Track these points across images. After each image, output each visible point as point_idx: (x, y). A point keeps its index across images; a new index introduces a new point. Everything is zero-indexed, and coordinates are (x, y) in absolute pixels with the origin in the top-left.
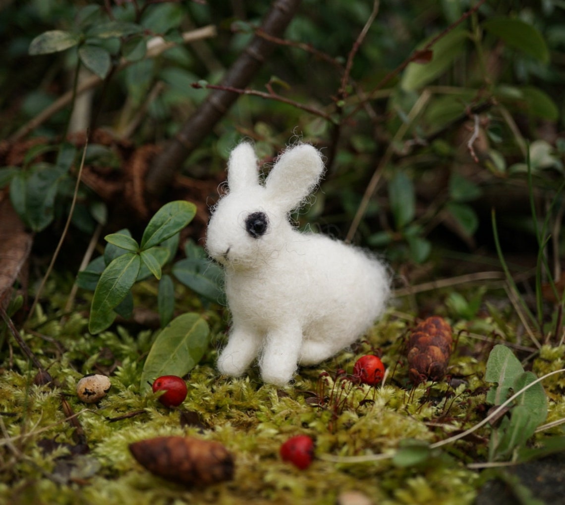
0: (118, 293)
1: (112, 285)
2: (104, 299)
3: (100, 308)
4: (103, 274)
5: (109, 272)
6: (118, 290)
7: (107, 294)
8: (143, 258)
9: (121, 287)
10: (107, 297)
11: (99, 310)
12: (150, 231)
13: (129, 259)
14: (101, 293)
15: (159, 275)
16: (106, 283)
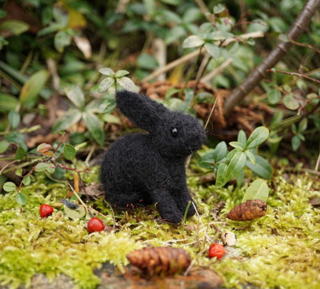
0: (237, 170)
1: (235, 166)
2: (231, 173)
3: (229, 177)
4: (231, 161)
5: (233, 160)
6: (237, 169)
7: (232, 171)
8: (246, 153)
9: (239, 168)
10: (232, 172)
11: (228, 178)
12: (250, 141)
13: (241, 154)
14: (230, 170)
15: (254, 162)
16: (232, 165)
